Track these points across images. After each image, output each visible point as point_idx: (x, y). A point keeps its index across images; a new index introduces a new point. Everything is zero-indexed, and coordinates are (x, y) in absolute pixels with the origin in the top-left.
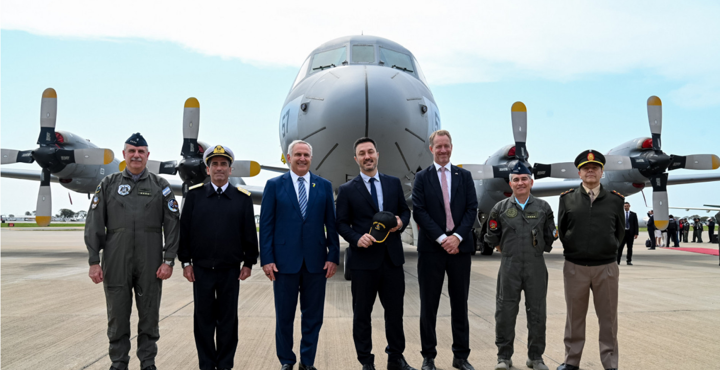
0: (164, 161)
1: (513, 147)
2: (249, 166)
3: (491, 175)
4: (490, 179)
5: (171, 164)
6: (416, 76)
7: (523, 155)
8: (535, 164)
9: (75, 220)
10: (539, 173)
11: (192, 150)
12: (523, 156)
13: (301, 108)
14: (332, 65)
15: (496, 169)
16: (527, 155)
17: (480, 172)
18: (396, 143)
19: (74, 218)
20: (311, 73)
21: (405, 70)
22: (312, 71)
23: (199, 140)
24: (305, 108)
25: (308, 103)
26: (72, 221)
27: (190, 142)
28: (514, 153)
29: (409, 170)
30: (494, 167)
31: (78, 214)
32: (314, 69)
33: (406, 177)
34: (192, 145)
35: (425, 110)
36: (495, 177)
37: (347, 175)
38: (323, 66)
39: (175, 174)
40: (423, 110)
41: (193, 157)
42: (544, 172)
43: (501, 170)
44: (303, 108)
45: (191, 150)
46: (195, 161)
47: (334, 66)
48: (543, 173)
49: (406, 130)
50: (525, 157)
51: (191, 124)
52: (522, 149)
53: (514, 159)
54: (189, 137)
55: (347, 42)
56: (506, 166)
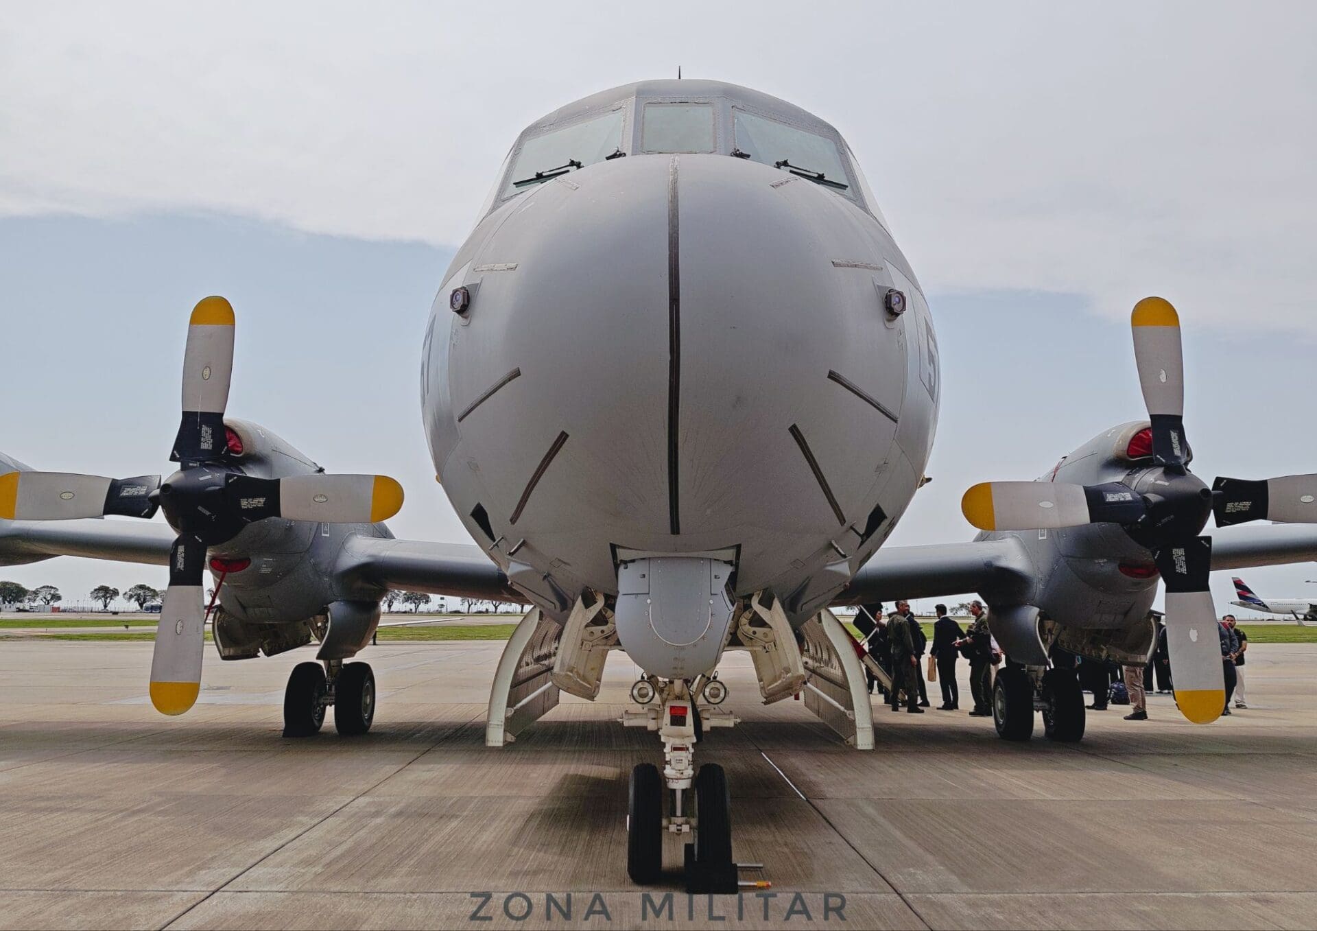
0: (120, 476)
1: (1144, 431)
2: (369, 490)
3: (1081, 515)
4: (1080, 527)
5: (142, 486)
6: (859, 200)
7: (1177, 452)
8: (1218, 480)
9: (27, 608)
10: (1230, 507)
11: (206, 444)
12: (1178, 457)
13: (452, 304)
14: (572, 163)
15: (1095, 498)
16: (1190, 456)
17: (1046, 504)
18: (794, 430)
19: (26, 604)
20: (506, 195)
21: (820, 179)
22: (513, 189)
23: (228, 418)
24: (464, 303)
25: (477, 286)
26: (19, 610)
27: (202, 422)
28: (1148, 447)
29: (842, 520)
30: (1087, 490)
31: (36, 593)
32: (518, 184)
33: (831, 546)
34: (206, 432)
35: (897, 308)
36: (1092, 521)
37: (613, 547)
38: (545, 170)
39: (150, 515)
40: (891, 306)
41: (207, 466)
42: (1248, 504)
43: (1110, 498)
44: (458, 306)
45: (204, 446)
46: (212, 477)
47: (579, 166)
48: (1246, 505)
49: (833, 376)
50: (1183, 461)
51: (207, 372)
52: (1174, 435)
53: (1148, 464)
54: (199, 408)
55: (628, 96)
56: (1122, 486)
